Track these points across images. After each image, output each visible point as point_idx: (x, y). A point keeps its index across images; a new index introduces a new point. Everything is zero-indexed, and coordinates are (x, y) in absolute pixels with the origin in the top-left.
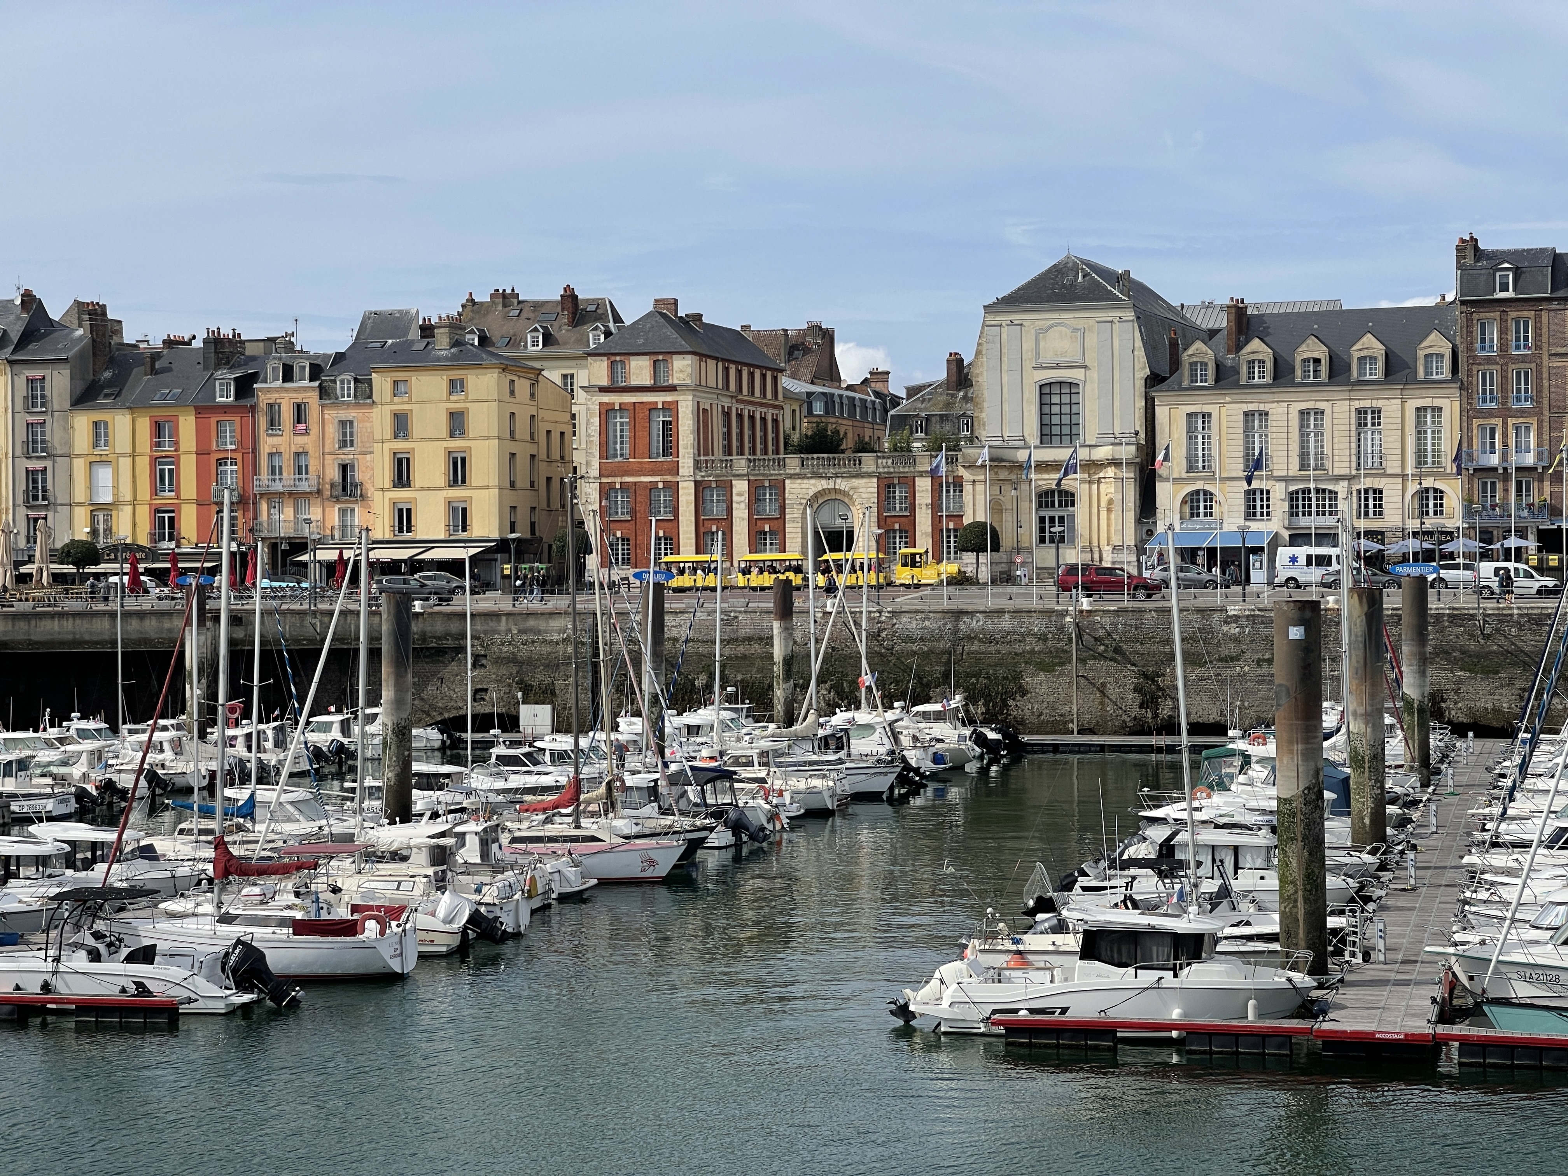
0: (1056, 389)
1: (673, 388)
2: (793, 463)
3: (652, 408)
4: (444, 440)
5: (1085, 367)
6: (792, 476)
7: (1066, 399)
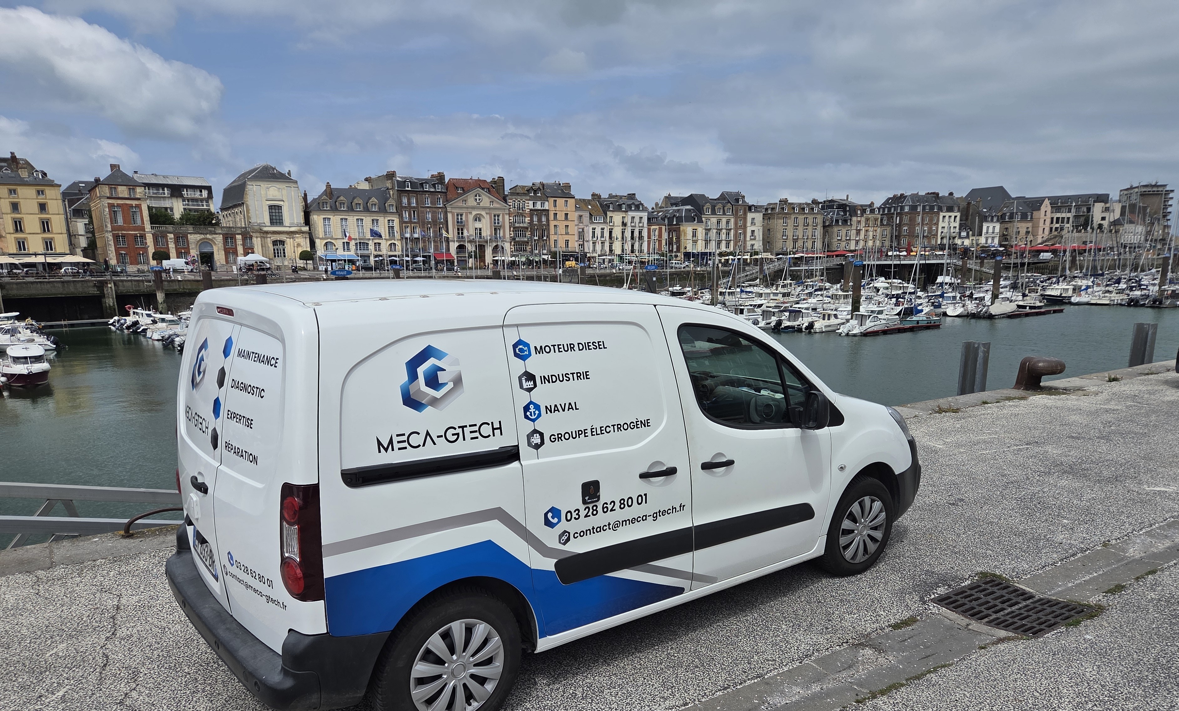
0: (273, 207)
1: (139, 199)
2: (190, 229)
3: (131, 206)
4: (38, 214)
5: (283, 201)
6: (190, 233)
7: (277, 211)
